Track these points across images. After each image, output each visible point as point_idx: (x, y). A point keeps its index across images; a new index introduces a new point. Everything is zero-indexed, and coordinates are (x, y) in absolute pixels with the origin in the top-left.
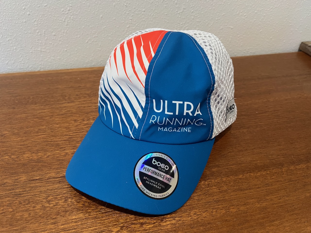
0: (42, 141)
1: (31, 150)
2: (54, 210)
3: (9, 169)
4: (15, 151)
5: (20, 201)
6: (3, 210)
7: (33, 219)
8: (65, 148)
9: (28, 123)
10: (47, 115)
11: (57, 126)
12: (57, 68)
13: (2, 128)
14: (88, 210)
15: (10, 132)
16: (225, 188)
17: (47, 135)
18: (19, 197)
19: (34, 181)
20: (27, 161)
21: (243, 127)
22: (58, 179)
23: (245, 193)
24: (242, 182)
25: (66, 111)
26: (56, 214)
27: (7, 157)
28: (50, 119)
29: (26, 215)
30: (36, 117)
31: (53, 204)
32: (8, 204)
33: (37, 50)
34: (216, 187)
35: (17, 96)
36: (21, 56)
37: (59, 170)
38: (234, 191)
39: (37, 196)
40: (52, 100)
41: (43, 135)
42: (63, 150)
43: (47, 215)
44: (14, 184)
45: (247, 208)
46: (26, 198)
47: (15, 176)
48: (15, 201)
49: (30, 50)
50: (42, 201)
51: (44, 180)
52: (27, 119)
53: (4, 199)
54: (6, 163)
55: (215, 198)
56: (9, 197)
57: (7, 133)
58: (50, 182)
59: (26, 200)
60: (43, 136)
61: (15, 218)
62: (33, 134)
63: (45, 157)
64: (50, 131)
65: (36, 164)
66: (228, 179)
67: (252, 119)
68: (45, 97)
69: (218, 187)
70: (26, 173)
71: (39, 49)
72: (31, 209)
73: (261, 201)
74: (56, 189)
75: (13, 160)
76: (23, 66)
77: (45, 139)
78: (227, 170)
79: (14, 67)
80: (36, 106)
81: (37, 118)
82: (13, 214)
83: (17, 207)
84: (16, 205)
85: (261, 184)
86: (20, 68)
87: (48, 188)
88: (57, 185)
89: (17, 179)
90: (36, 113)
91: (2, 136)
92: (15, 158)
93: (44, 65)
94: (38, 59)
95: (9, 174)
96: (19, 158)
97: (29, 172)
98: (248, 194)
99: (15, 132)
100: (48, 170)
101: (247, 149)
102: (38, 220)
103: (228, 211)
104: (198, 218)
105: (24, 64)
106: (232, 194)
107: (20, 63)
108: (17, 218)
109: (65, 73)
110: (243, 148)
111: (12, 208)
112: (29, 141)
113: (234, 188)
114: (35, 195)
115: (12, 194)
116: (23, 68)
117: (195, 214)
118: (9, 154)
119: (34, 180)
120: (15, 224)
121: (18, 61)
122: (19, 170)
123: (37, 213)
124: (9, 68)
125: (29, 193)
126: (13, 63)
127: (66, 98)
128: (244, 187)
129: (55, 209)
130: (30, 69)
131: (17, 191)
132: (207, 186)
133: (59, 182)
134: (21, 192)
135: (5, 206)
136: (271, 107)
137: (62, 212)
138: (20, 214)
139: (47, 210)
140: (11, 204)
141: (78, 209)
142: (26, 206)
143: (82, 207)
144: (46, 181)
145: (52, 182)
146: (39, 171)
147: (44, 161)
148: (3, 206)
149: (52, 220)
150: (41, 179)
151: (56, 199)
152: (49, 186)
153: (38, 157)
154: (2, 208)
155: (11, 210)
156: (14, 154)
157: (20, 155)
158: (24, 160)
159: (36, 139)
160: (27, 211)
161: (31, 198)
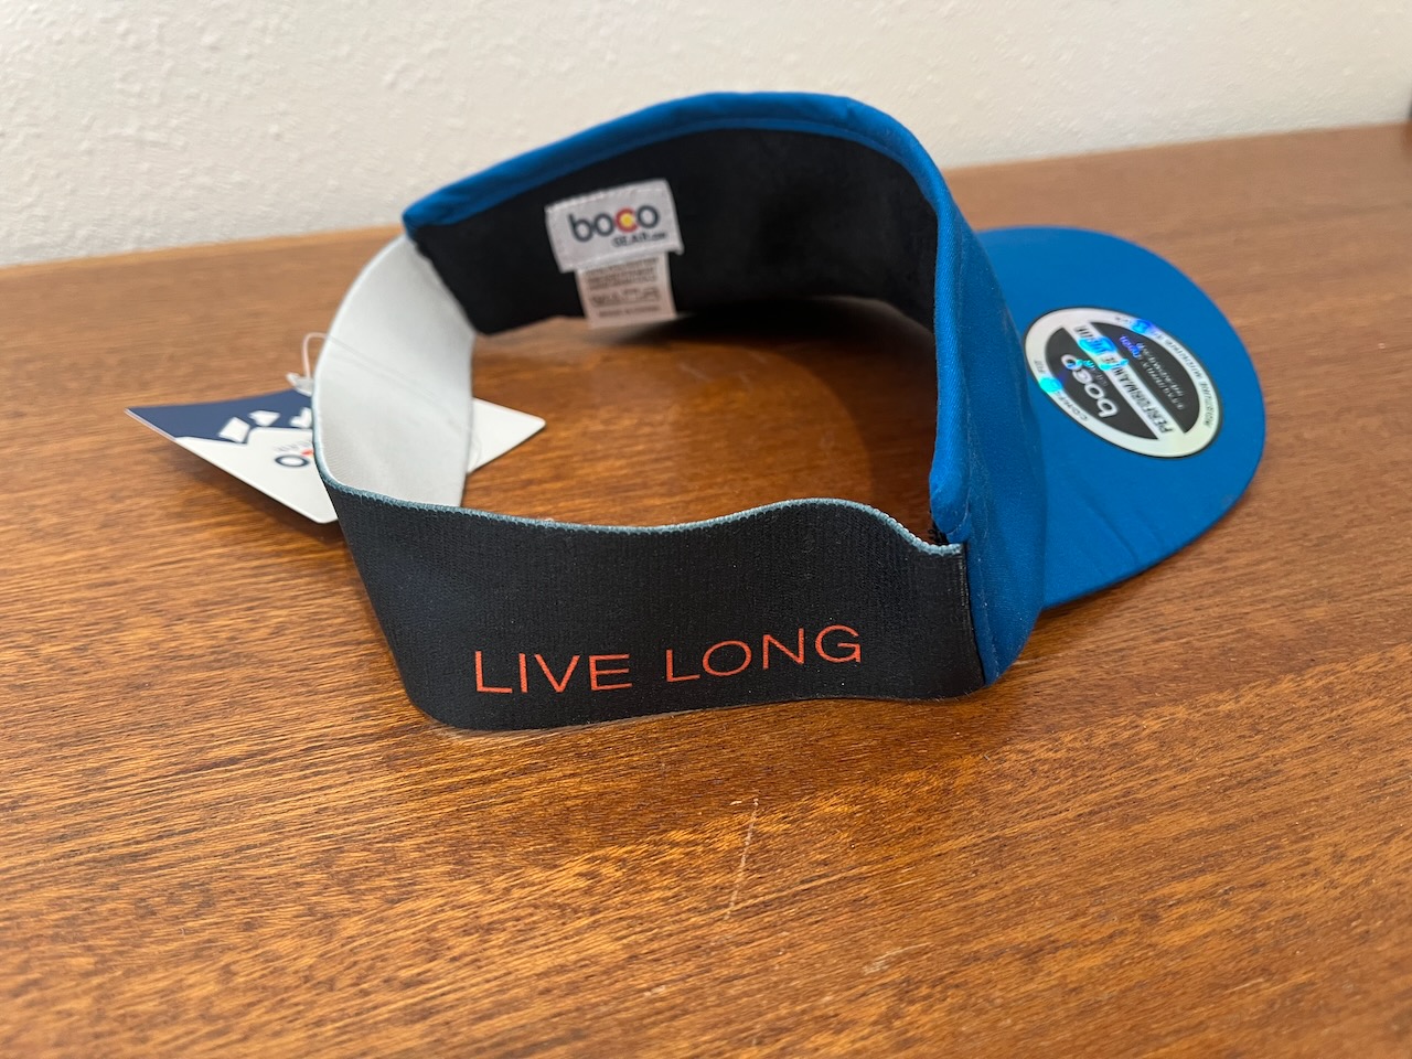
1: (159, 607)
2: (398, 925)
3: (32, 720)
4: (62, 619)
5: (143, 900)
6: (24, 967)
7: (260, 1001)
9: (119, 477)
14: (629, 905)
15: (12, 524)
18: (129, 872)
19: (218, 772)
20: (149, 663)
21: (1348, 408)
22: (373, 746)
26: (417, 953)
27: (9, 655)
29: (201, 984)
31: (379, 894)
32: (57, 926)
33: (116, 136)
36: (30, 172)
39: (257, 857)
40: (236, 364)
43: (355, 963)
44: (78, 800)
46: (178, 875)
47: (83, 754)
48: (103, 900)
49: (81, 140)
50: (299, 885)
51: (281, 759)
52: (104, 456)
53: (28, 896)
56: (56, 882)
58: (326, 764)
59: (184, 886)
61: (124, 1016)
62: (154, 526)
63: (261, 634)
65: (208, 674)
67: (1376, 374)
69: (1390, 699)
70: (152, 729)
74: (378, 802)
75: (52, 669)
76: (43, 233)
82: (100, 986)
83: (123, 942)
84: (117, 928)
87: (322, 799)
88: (378, 780)
89: (98, 771)
92: (63, 653)
93: (155, 224)
95: (40, 745)
96: (90, 652)
97: (171, 723)
99: (42, 523)
100: (298, 703)
102: (297, 1004)
107: (24, 215)
108: (140, 1008)
111: (89, 948)
112: (139, 561)
114: (240, 850)
115: (76, 859)
118: (25, 639)
119: (216, 765)
122: (105, 716)
123: (278, 959)
125: (198, 841)
129: (404, 923)
131: (109, 838)
134: (138, 843)
135: (34, 942)
137: (457, 935)
138: (160, 980)
139: (345, 934)
140: (80, 922)
141: (561, 907)
142: (189, 924)
143: (588, 892)
144: (295, 765)
145: (341, 765)
146: (241, 714)
147: (261, 656)
148: (25, 943)
149: (397, 996)
150: (262, 753)
151: (391, 858)
152: (321, 789)
153: (214, 638)
154: (13, 954)
155: (85, 962)
156: (55, 637)
157: (93, 635)
158: (124, 664)
159: (182, 551)
160: (205, 953)
161: (216, 869)
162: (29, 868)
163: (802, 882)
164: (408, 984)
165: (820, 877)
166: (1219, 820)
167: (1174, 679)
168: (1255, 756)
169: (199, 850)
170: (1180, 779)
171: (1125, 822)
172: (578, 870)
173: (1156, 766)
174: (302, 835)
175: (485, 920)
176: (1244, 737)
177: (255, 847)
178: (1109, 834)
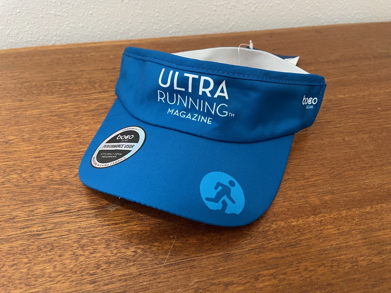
0: (65, 151)
1: (50, 165)
2: (92, 260)
3: (19, 195)
4: (28, 167)
5: (39, 246)
6: (13, 260)
7: (61, 275)
9: (43, 124)
10: (69, 112)
11: (86, 128)
12: (79, 40)
13: (6, 131)
14: (142, 261)
15: (17, 136)
16: (346, 228)
17: (72, 142)
18: (37, 239)
19: (58, 214)
20: (46, 182)
21: (361, 131)
23: (377, 235)
24: (372, 218)
25: (97, 105)
26: (95, 267)
27: (15, 176)
28: (75, 118)
29: (49, 269)
30: (54, 114)
31: (89, 251)
32: (21, 251)
33: (49, 13)
34: (333, 227)
35: (25, 82)
36: (27, 22)
38: (361, 232)
39: (64, 238)
40: (75, 88)
41: (66, 141)
43: (81, 268)
44: (28, 218)
46: (48, 240)
47: (29, 206)
48: (31, 245)
49: (40, 14)
50: (72, 246)
51: (72, 212)
52: (41, 117)
53: (15, 242)
54: (14, 185)
55: (334, 244)
56: (21, 239)
57: (12, 138)
58: (82, 215)
59: (48, 244)
61: (33, 274)
62: (51, 140)
63: (72, 176)
64: (76, 136)
65: (60, 186)
66: (350, 213)
67: (373, 119)
68: (65, 84)
69: (336, 226)
70: (45, 201)
71: (53, 12)
72: (58, 258)
74: (92, 227)
75: (24, 181)
76: (31, 37)
77: (70, 148)
78: (345, 199)
79: (18, 40)
80: (52, 97)
81: (56, 115)
82: (29, 267)
83: (34, 256)
84: (33, 253)
86: (26, 41)
87: (80, 224)
88: (93, 221)
89: (32, 211)
90: (54, 109)
91: (7, 143)
92: (27, 177)
93: (60, 36)
94: (52, 27)
95: (20, 202)
96: (33, 177)
97: (49, 199)
99: (25, 137)
100: (78, 197)
101: (372, 166)
102: (68, 276)
103: (356, 265)
104: (311, 276)
105: (32, 34)
106: (358, 237)
107: (26, 33)
108: (37, 273)
109: (91, 48)
110: (366, 164)
111: (27, 257)
112: (46, 151)
113: (360, 227)
114: (61, 236)
115: (26, 234)
116: (31, 41)
117: (306, 269)
118: (19, 172)
119: (58, 212)
120: (33, 283)
121: (24, 31)
122: (35, 196)
123: (66, 265)
124: (11, 40)
125: (52, 232)
126: (17, 34)
127: (96, 85)
128: (375, 226)
130: (40, 42)
131: (33, 229)
132: (320, 224)
133: (96, 216)
134: (39, 231)
135: (16, 254)
137: (104, 264)
138: (41, 267)
139: (80, 260)
140: (26, 250)
141: (127, 259)
142: (48, 254)
143: (134, 256)
144: (75, 214)
145: (85, 216)
146: (65, 199)
147: (71, 182)
148: (14, 254)
149: (89, 277)
150: (68, 210)
151: (92, 242)
152: (80, 222)
153: (61, 176)
154: (12, 256)
155: (26, 260)
156: (26, 172)
157: (34, 172)
158: (41, 181)
159: (57, 149)
160: (51, 261)
161: (55, 240)
162: (16, 235)
163: (181, 260)
164: (92, 275)
165: (185, 259)
166: (281, 255)
167: (284, 214)
168: (296, 238)
169: (52, 235)
170: (276, 243)
171: (259, 253)
172: (133, 250)
173: (271, 239)
174: (74, 234)
175: (110, 261)
176: (295, 233)
177: (64, 235)
178: (254, 256)
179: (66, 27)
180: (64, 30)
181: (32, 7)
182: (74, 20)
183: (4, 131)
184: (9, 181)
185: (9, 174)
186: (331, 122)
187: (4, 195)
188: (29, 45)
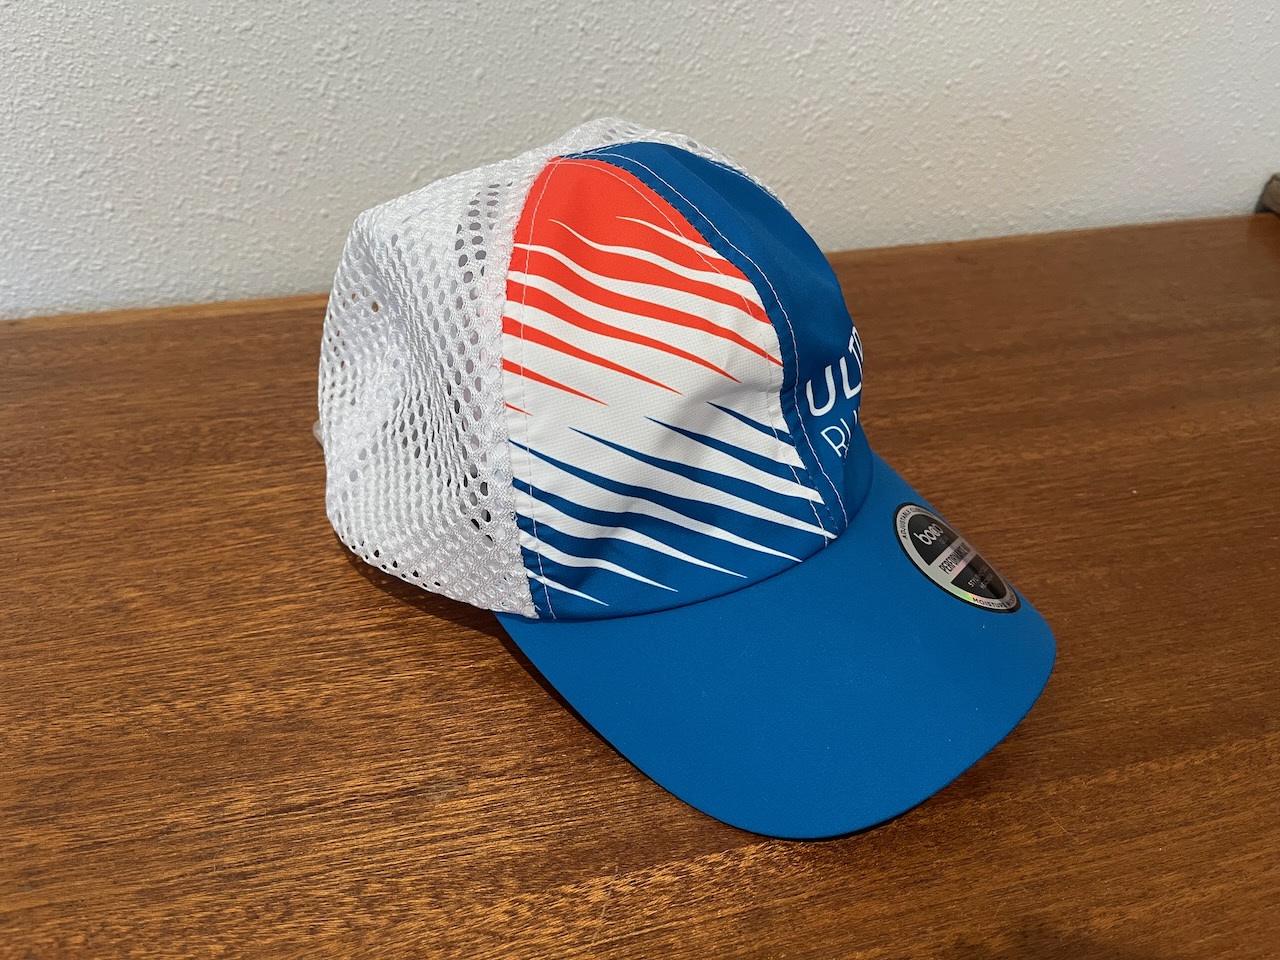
0: (288, 631)
1: (251, 674)
2: (399, 939)
3: (174, 763)
4: (188, 680)
5: (250, 907)
8: (389, 660)
9: (216, 550)
10: (284, 512)
13: (109, 575)
14: (532, 936)
15: (145, 590)
16: (1058, 829)
17: (302, 602)
18: (243, 886)
19: (292, 815)
20: (245, 722)
21: (1088, 556)
22: (386, 803)
23: (1137, 847)
24: (1122, 801)
27: (156, 708)
28: (304, 530)
30: (242, 518)
31: (388, 916)
32: (202, 922)
33: (201, 214)
34: (1024, 827)
35: (142, 423)
36: (134, 237)
37: (384, 764)
38: (1094, 841)
39: (317, 882)
41: (287, 602)
42: (383, 672)
44: (208, 829)
45: (1155, 911)
46: (271, 891)
47: (207, 794)
48: (227, 906)
49: (174, 216)
50: (342, 904)
51: (330, 808)
53: (183, 899)
54: (157, 735)
55: (1028, 873)
56: (198, 890)
57: (133, 595)
58: (358, 814)
59: (275, 899)
60: (287, 607)
62: (244, 600)
63: (317, 703)
64: (313, 585)
65: (283, 735)
66: (1065, 788)
67: (1119, 522)
68: (262, 427)
69: (1031, 825)
70: (250, 778)
72: (306, 939)
73: (1202, 880)
74: (390, 847)
75: (184, 722)
76: (143, 279)
77: (300, 621)
78: (1052, 750)
79: (103, 286)
80: (230, 467)
81: (248, 523)
83: (241, 936)
84: (236, 926)
85: (1193, 809)
86: (127, 290)
87: (355, 842)
88: (389, 830)
89: (220, 808)
90: (238, 503)
91: (116, 610)
92: (191, 710)
93: (229, 276)
94: (207, 251)
95: (182, 784)
96: (208, 709)
97: (262, 773)
98: (1149, 851)
99: (168, 590)
100: (340, 765)
101: (1118, 657)
103: (1085, 929)
105: (145, 271)
106: (1089, 853)
107: (128, 268)
110: (1105, 651)
111: (221, 939)
112: (234, 632)
113: (1091, 827)
114: (306, 876)
115: (210, 874)
116: (142, 290)
118: (165, 695)
119: (290, 810)
121: (123, 261)
122: (220, 765)
124: (79, 288)
125: (281, 867)
126: (100, 270)
128: (1130, 823)
129: (401, 937)
130: (172, 291)
131: (228, 860)
132: (989, 821)
133: (397, 817)
134: (246, 865)
135: (189, 932)
136: (1188, 464)
137: (432, 949)
139: (368, 942)
140: (215, 920)
141: (494, 934)
142: (278, 927)
143: (509, 925)
144: (339, 813)
145: (365, 817)
146: (304, 770)
147: (316, 722)
148: (184, 933)
150: (319, 802)
151: (395, 889)
152: (353, 834)
153: (286, 705)
154: (177, 939)
156: (184, 695)
157: (209, 695)
158: (230, 722)
159: (263, 624)
160: (289, 947)
161: (293, 888)
162: (181, 879)
163: (636, 930)
165: (647, 927)
166: (895, 909)
169: (281, 873)
171: (837, 905)
172: (505, 908)
174: (342, 868)
175: (449, 940)
177: (315, 874)
178: (825, 912)
179: (248, 252)
180: (243, 258)
181: (152, 195)
182: (273, 233)
183: (104, 576)
184: (140, 722)
185: (136, 705)
186: (1007, 531)
187: (132, 765)
188: (137, 301)
